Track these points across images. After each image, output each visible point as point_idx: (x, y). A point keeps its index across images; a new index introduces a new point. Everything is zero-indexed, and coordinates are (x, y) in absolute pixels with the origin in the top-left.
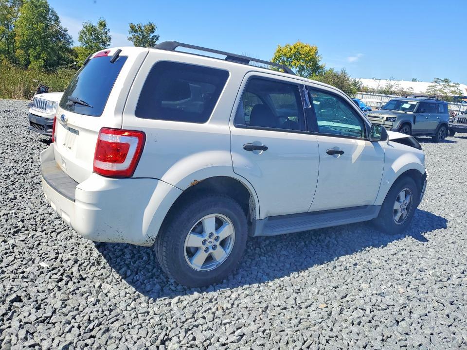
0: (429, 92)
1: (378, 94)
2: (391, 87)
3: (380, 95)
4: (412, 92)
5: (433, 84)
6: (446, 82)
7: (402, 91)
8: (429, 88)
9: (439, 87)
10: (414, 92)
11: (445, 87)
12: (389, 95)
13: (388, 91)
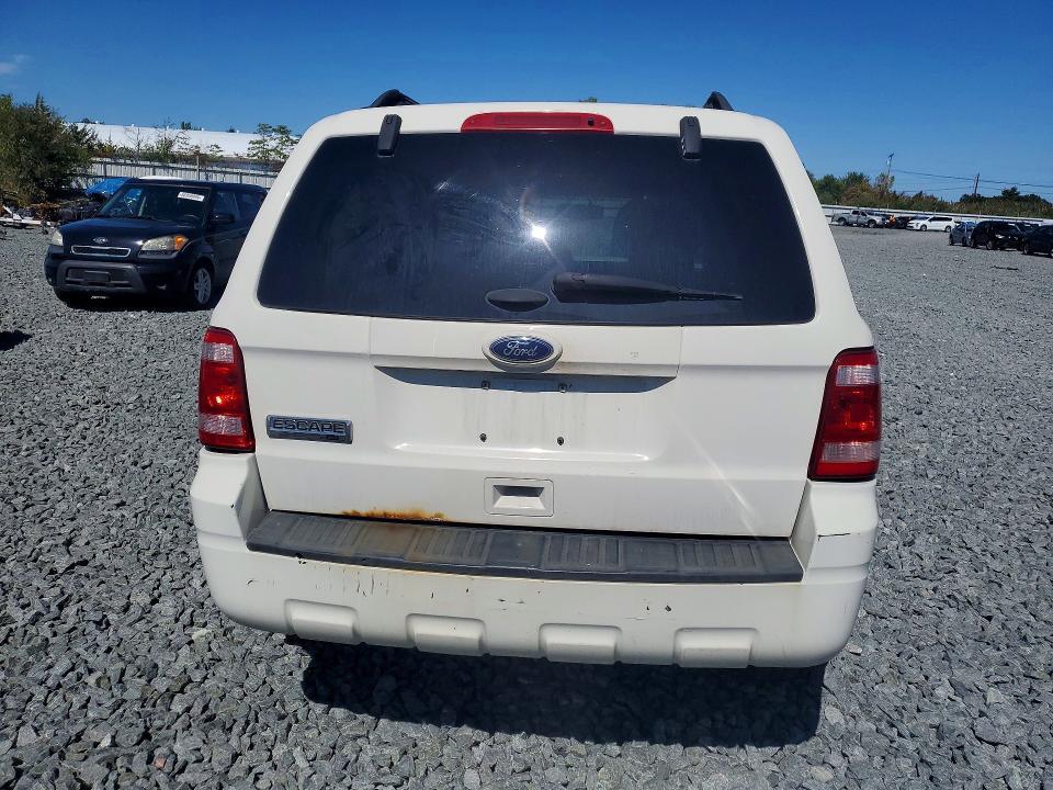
0: (254, 155)
1: (142, 163)
2: (170, 144)
3: (148, 163)
4: (219, 154)
5: (258, 137)
6: (282, 133)
7: (197, 153)
8: (251, 145)
9: (272, 144)
10: (224, 154)
11: (283, 144)
12: (171, 165)
13: (166, 155)
